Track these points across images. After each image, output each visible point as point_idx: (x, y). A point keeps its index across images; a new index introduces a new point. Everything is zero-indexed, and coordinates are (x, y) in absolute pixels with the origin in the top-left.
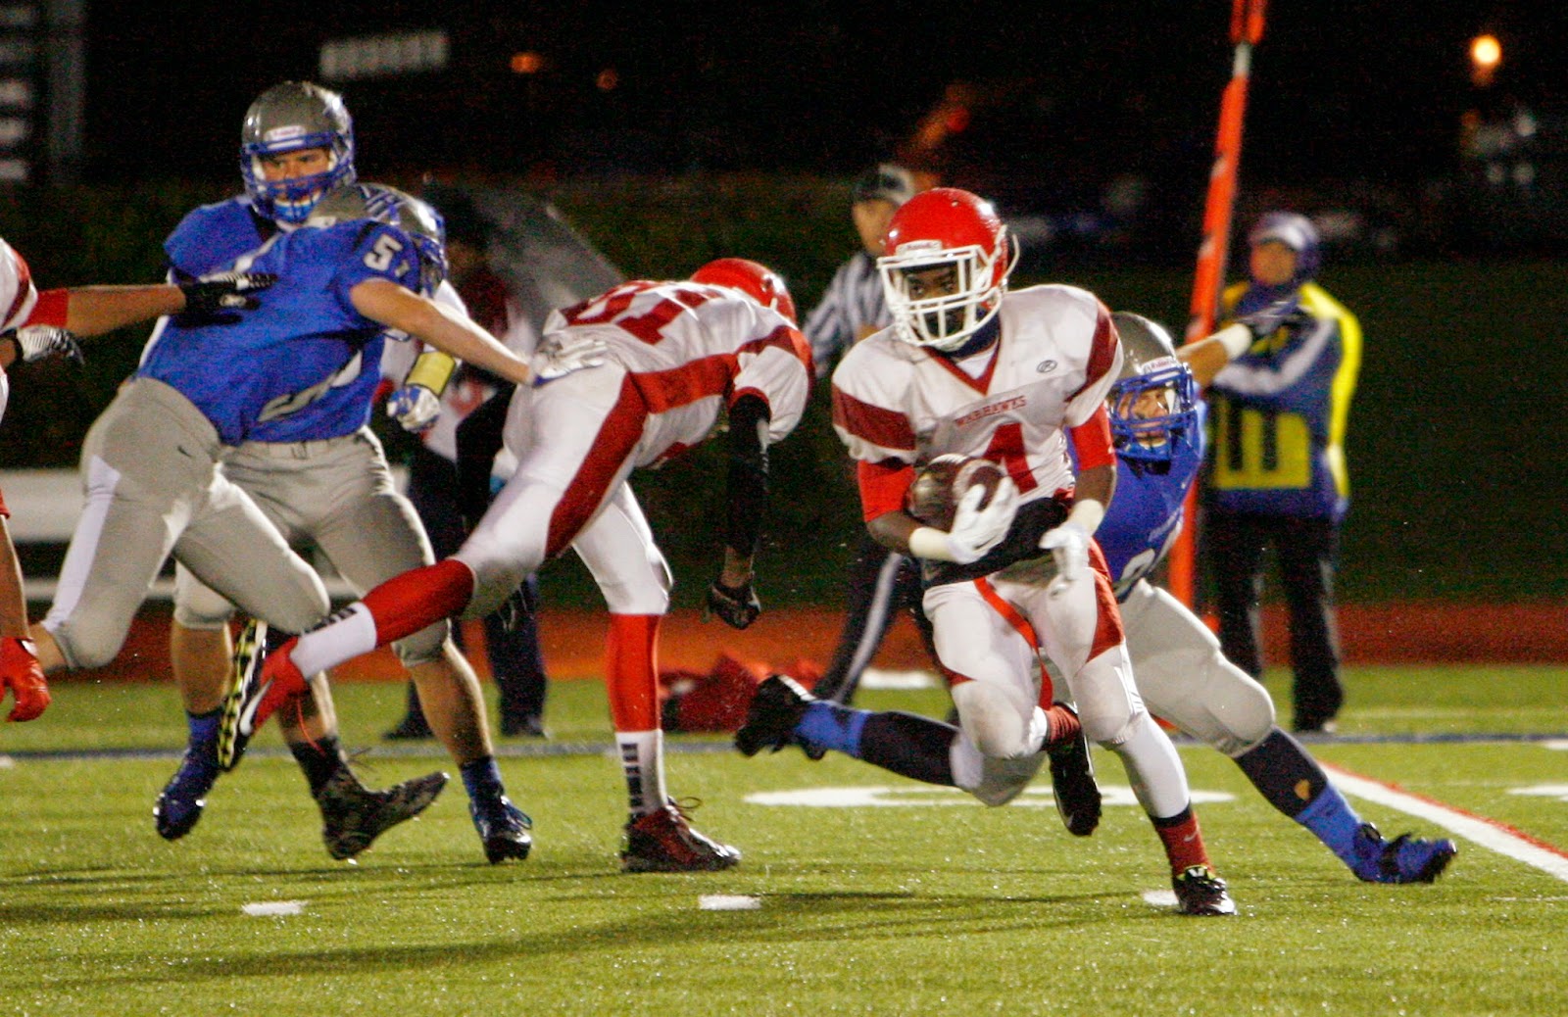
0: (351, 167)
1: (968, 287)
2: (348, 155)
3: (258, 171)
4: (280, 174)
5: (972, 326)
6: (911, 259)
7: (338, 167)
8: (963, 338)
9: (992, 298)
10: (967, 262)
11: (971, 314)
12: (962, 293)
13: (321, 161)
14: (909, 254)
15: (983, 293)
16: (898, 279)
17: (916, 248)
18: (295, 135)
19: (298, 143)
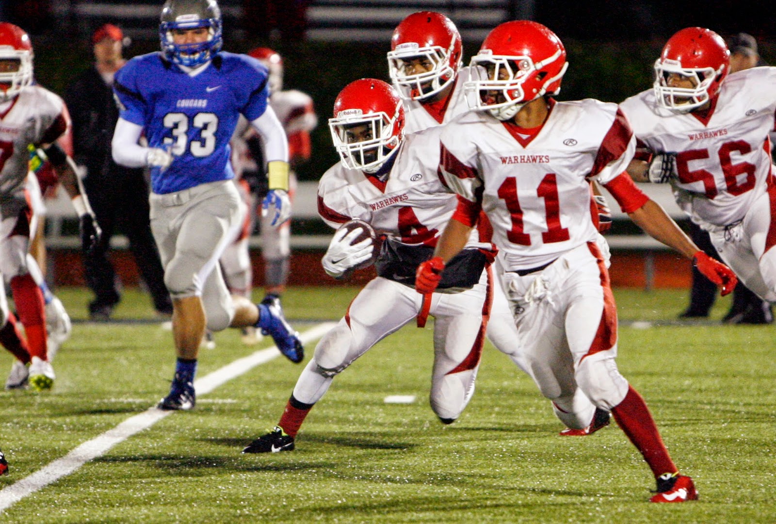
0: (220, 38)
1: (377, 136)
2: (219, 32)
3: (170, 37)
4: (181, 40)
5: (382, 159)
6: (345, 120)
7: (214, 38)
8: (378, 164)
9: (394, 141)
10: (377, 122)
11: (380, 152)
12: (375, 139)
13: (204, 35)
14: (345, 117)
15: (387, 140)
16: (341, 131)
17: (348, 113)
18: (193, 19)
19: (195, 24)
